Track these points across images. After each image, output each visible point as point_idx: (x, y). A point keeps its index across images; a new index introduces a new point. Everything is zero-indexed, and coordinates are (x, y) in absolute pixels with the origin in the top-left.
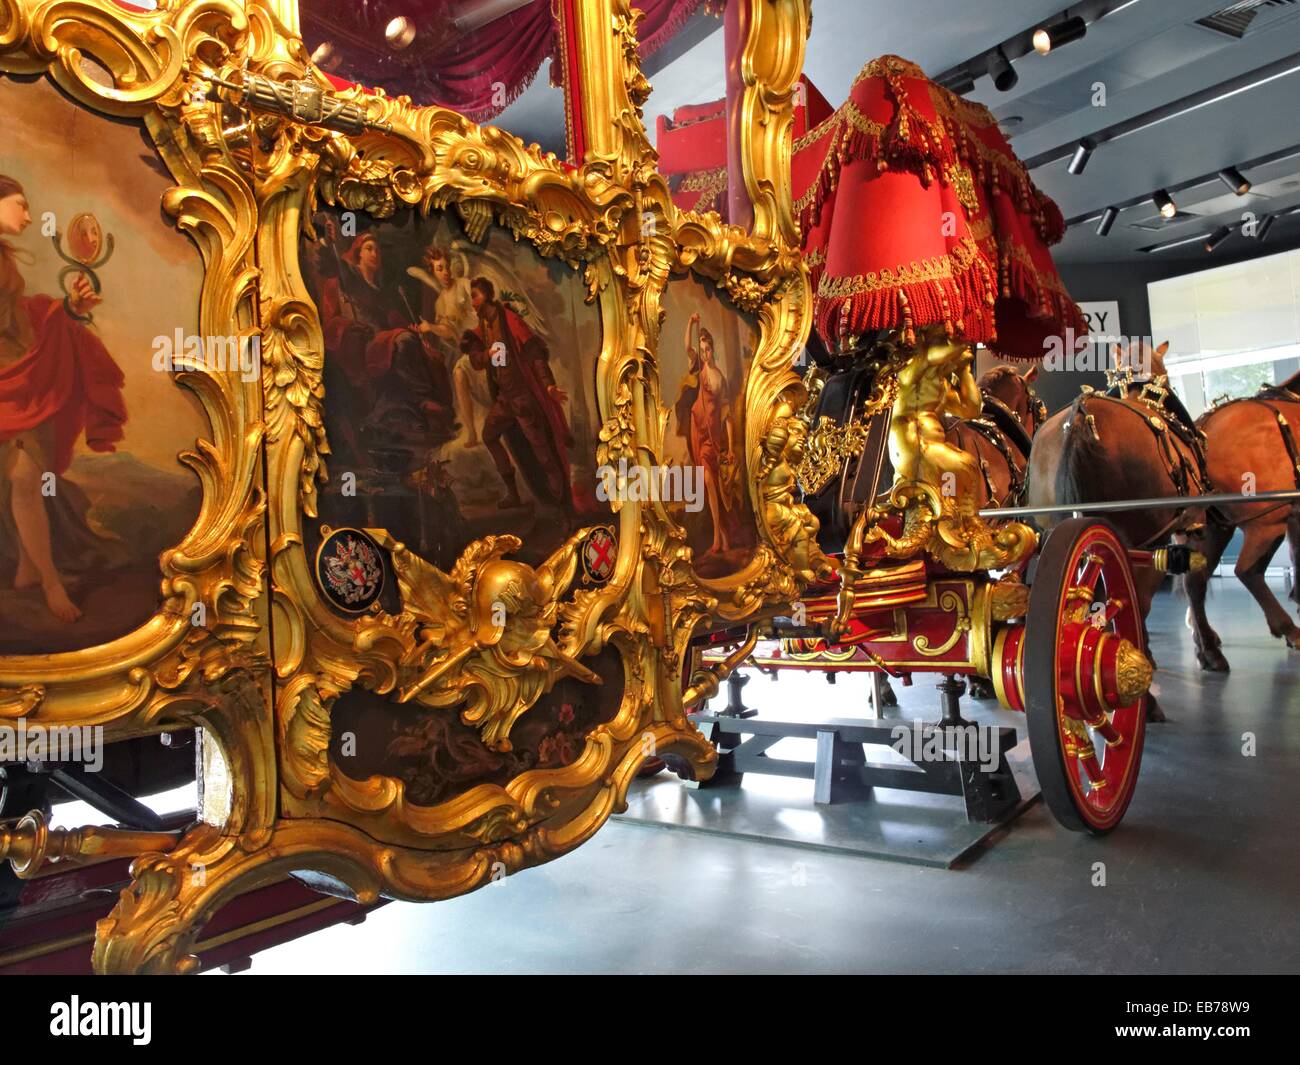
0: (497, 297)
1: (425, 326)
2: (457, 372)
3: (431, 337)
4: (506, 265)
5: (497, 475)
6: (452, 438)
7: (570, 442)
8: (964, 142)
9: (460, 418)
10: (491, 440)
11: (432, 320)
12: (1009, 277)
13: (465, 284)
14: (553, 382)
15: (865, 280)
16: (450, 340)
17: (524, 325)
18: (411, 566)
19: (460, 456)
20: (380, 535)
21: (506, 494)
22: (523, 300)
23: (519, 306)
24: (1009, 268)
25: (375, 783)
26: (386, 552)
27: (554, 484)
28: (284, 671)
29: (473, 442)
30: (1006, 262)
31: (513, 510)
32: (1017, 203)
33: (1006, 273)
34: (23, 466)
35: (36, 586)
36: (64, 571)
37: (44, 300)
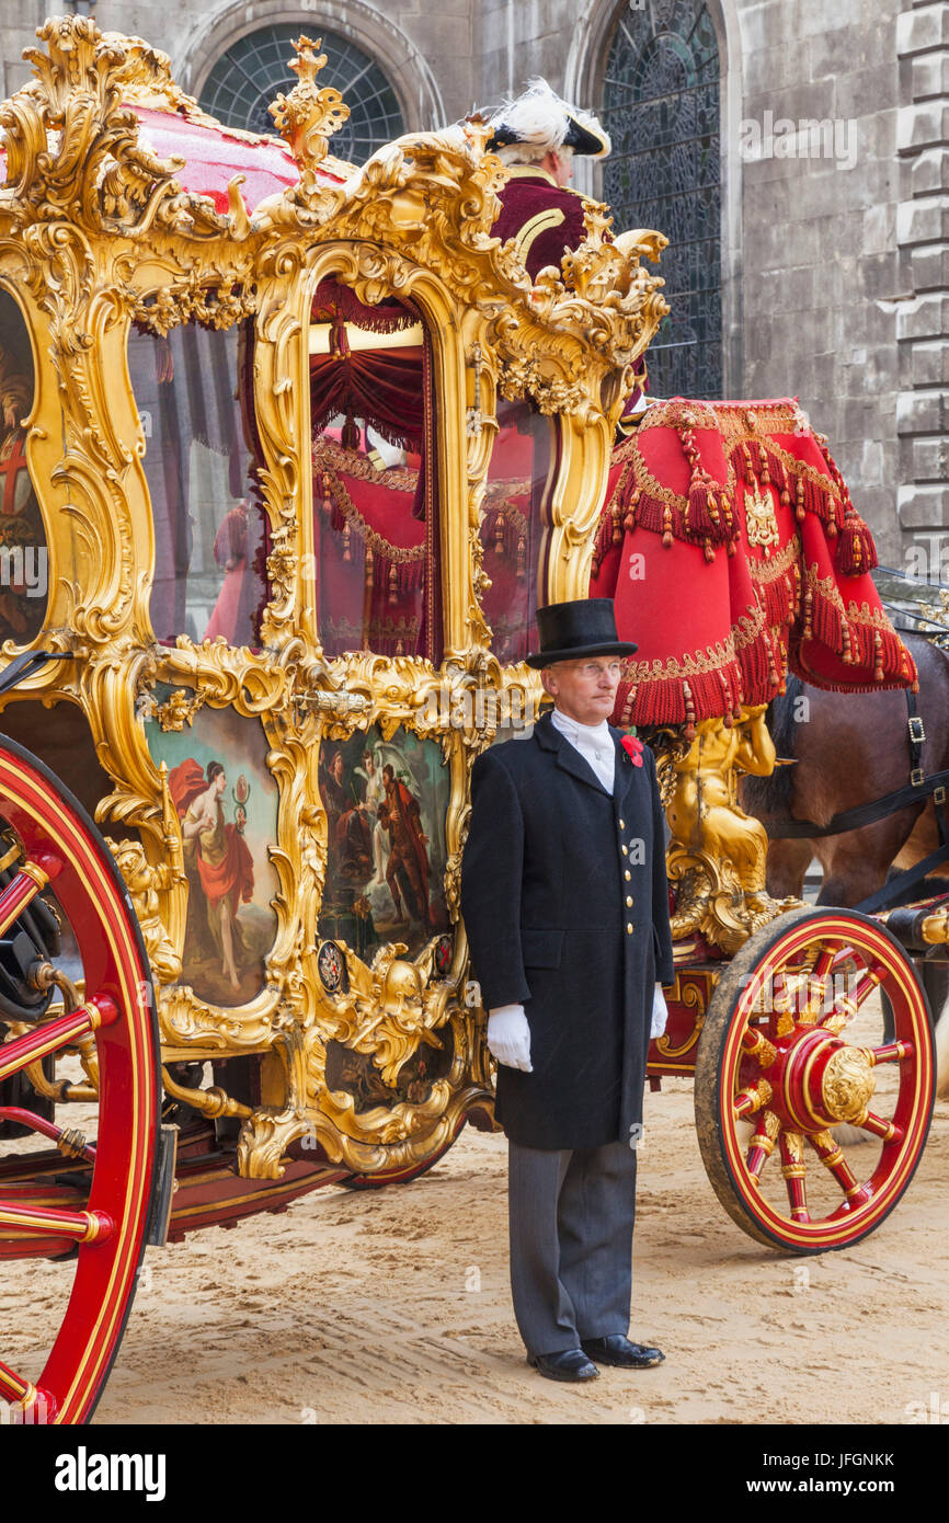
0: (395, 776)
1: (362, 806)
2: (375, 833)
3: (365, 812)
4: (400, 751)
5: (392, 901)
6: (371, 879)
7: (430, 873)
8: (766, 465)
9: (376, 865)
10: (390, 879)
11: (364, 802)
12: (812, 616)
13: (380, 771)
14: (421, 831)
15: (651, 668)
16: (373, 813)
17: (408, 792)
18: (355, 963)
19: (376, 891)
20: (342, 944)
21: (396, 914)
22: (408, 775)
23: (405, 779)
24: (813, 604)
25: (341, 1094)
26: (343, 955)
27: (420, 906)
28: (306, 1024)
29: (381, 881)
30: (809, 596)
31: (399, 925)
32: (825, 524)
33: (809, 612)
34: (224, 913)
35: (228, 973)
36: (237, 966)
37: (230, 826)
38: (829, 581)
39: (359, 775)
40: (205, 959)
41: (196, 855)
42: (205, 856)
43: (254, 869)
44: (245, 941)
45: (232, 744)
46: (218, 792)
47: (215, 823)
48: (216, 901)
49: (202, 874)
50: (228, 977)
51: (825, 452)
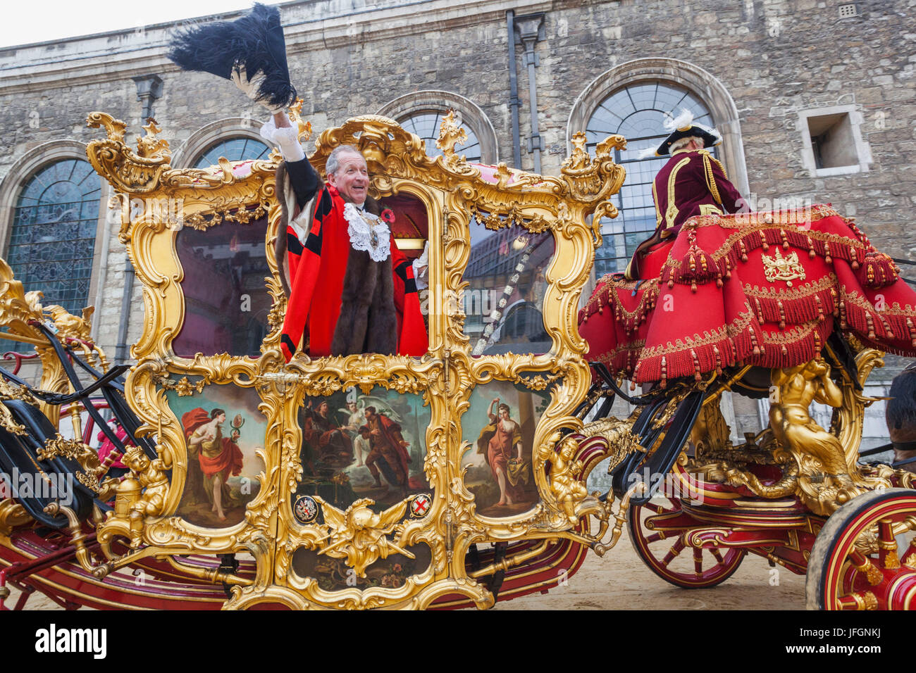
0: (377, 412)
1: (344, 427)
2: (356, 441)
3: (346, 430)
5: (371, 476)
6: (352, 464)
7: (409, 461)
8: (785, 239)
9: (356, 457)
10: (369, 463)
11: (347, 425)
12: (845, 315)
13: (362, 410)
14: (403, 440)
16: (354, 431)
17: (388, 419)
18: (328, 508)
19: (355, 470)
20: (317, 498)
21: (375, 482)
22: (389, 411)
24: (845, 308)
26: (319, 504)
27: (400, 478)
29: (361, 465)
30: (842, 304)
31: (377, 488)
32: (849, 263)
33: (843, 313)
34: (217, 481)
35: (217, 511)
36: (223, 507)
37: (226, 439)
38: (854, 294)
39: (343, 413)
40: (199, 503)
41: (198, 452)
42: (205, 453)
43: (243, 460)
44: (231, 495)
45: (233, 401)
46: (218, 423)
47: (214, 437)
48: (211, 475)
49: (201, 462)
50: (216, 513)
51: (851, 226)
